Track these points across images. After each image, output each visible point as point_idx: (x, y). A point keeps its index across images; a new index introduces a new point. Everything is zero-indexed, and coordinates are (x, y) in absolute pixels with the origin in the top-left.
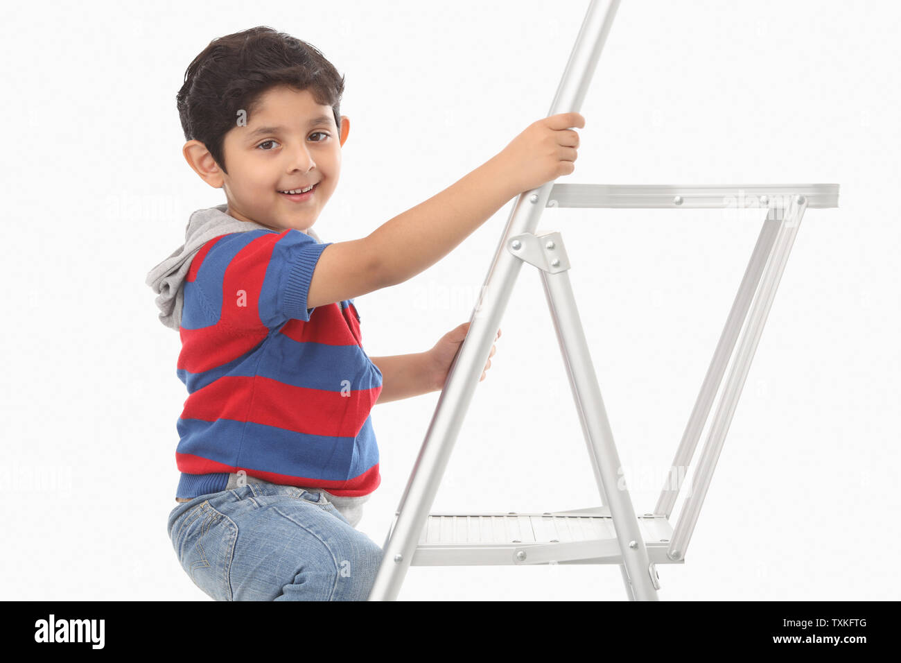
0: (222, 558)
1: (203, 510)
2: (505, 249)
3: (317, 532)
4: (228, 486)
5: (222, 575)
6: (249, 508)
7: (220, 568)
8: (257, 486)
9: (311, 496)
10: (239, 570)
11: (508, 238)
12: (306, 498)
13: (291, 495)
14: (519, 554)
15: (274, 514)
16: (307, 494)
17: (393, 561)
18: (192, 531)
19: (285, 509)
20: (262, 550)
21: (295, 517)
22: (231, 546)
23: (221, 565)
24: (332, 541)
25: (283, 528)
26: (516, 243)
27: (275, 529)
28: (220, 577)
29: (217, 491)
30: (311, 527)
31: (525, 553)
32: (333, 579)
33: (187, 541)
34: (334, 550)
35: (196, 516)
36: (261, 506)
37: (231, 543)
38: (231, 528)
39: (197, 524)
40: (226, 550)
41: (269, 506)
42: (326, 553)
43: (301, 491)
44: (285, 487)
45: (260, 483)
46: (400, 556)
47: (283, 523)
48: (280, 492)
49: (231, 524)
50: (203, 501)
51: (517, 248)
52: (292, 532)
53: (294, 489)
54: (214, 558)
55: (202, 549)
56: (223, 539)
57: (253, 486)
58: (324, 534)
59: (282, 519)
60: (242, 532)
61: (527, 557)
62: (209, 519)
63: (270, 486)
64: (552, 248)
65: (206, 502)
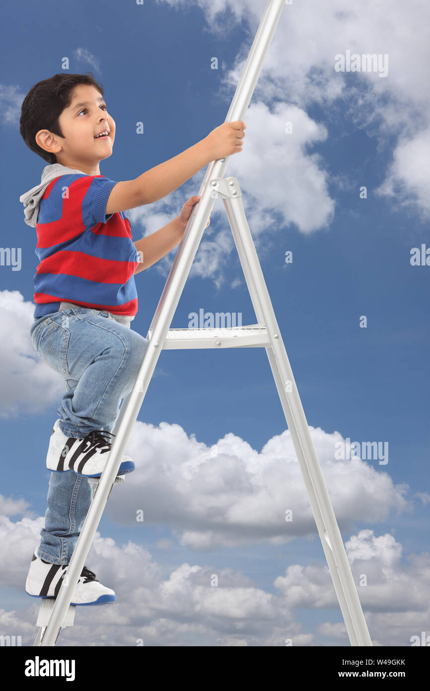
0: (62, 348)
1: (47, 322)
2: (208, 186)
3: (113, 331)
4: (60, 310)
5: (63, 357)
6: (73, 321)
7: (61, 354)
8: (75, 308)
9: (104, 315)
10: (72, 354)
11: (210, 180)
12: (101, 315)
13: (94, 313)
14: (218, 343)
15: (88, 324)
16: (102, 313)
17: (153, 347)
18: (44, 335)
19: (94, 321)
20: (85, 342)
21: (100, 325)
22: (67, 342)
23: (62, 352)
24: (122, 334)
25: (94, 331)
26: (214, 183)
27: (90, 331)
28: (62, 358)
29: (54, 312)
30: (109, 329)
31: (220, 343)
32: (123, 352)
33: (41, 341)
34: (123, 339)
35: (45, 326)
36: (80, 320)
37: (66, 340)
38: (66, 333)
39: (46, 330)
40: (64, 344)
41: (84, 320)
42: (119, 341)
43: (98, 312)
44: (90, 310)
45: (78, 307)
46: (157, 344)
47: (93, 327)
48: (88, 312)
49: (66, 331)
50: (47, 318)
51: (215, 185)
52: (100, 332)
53: (95, 310)
54: (57, 348)
55: (50, 344)
56: (62, 339)
57: (74, 309)
58: (117, 331)
59: (93, 326)
60: (72, 334)
61: (222, 344)
62: (52, 328)
63: (83, 309)
64: (232, 185)
65: (49, 318)
